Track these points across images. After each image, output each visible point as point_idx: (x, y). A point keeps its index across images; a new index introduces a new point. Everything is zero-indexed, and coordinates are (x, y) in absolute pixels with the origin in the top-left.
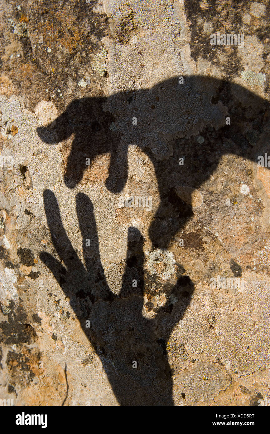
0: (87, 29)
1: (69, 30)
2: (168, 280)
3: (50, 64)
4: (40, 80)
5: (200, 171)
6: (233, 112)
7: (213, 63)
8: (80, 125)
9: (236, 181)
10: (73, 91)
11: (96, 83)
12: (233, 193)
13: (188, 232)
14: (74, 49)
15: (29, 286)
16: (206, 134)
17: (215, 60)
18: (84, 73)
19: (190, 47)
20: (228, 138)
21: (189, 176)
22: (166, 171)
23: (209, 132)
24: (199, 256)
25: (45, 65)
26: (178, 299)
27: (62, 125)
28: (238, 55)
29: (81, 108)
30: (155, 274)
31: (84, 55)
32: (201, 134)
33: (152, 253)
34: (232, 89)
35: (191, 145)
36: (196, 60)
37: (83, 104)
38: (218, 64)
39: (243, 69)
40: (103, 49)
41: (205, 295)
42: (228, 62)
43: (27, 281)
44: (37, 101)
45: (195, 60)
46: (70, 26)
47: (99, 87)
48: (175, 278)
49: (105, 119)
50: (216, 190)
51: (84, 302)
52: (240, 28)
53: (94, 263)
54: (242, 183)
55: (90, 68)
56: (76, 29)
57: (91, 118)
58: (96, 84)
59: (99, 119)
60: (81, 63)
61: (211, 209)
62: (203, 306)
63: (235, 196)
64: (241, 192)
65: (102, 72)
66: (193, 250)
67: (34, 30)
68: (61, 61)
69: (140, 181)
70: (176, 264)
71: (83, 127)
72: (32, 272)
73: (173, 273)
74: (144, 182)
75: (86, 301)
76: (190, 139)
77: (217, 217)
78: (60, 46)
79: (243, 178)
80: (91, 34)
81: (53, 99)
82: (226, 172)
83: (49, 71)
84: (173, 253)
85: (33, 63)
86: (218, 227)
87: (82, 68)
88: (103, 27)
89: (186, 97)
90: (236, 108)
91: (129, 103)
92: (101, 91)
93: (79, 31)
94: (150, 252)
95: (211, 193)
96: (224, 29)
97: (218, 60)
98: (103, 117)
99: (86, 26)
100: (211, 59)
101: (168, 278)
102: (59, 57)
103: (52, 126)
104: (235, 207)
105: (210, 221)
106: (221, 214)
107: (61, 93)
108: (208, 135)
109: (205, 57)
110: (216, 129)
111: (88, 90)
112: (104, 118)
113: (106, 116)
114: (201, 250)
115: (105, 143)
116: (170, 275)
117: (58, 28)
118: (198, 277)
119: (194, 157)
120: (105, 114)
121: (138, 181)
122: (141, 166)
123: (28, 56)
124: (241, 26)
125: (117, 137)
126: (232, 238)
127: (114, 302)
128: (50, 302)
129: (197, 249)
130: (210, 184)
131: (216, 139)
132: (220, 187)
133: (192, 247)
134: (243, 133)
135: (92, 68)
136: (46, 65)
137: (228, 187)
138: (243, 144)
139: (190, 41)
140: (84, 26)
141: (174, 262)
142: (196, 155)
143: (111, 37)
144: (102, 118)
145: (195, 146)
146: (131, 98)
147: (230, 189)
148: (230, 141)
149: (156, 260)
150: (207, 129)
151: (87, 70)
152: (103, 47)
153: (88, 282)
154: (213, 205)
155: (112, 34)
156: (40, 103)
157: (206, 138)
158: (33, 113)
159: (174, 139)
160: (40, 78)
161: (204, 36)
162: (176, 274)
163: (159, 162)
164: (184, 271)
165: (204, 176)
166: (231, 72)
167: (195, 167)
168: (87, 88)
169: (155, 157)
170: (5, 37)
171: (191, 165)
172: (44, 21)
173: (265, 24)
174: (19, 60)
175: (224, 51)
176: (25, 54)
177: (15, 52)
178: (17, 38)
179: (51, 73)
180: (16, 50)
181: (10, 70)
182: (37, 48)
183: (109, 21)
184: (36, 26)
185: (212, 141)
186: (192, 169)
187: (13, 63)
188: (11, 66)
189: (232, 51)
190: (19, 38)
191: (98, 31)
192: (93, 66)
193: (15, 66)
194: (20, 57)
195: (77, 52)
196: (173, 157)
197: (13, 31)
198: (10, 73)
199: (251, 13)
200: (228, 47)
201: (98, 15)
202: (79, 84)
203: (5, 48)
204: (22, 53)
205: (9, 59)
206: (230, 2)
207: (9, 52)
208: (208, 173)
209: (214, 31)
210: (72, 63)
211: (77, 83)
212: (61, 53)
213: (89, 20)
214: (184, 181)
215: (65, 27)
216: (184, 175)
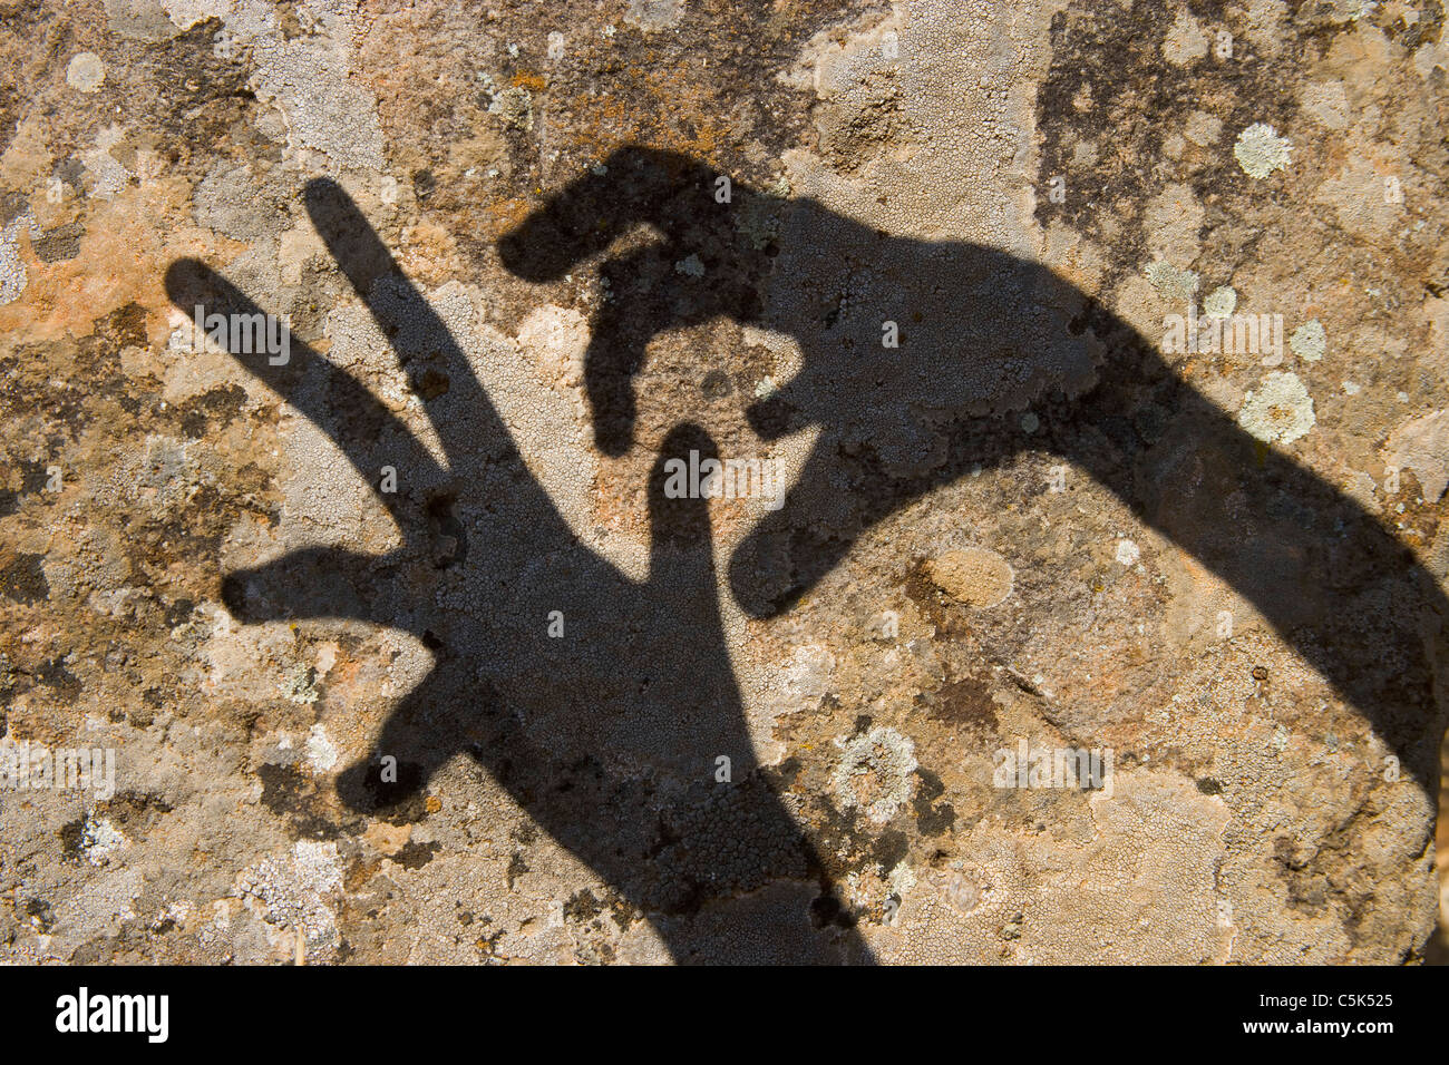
0: (746, 124)
1: (681, 124)
2: (889, 823)
3: (595, 207)
4: (552, 246)
5: (1014, 507)
6: (1118, 358)
7: (1087, 236)
8: (668, 377)
9: (1106, 530)
10: (653, 286)
11: (736, 266)
12: (1097, 561)
13: (957, 679)
15: (390, 896)
16: (1045, 407)
17: (1093, 230)
18: (700, 240)
19: (1036, 193)
20: (1092, 425)
21: (982, 519)
23: (1053, 403)
24: (983, 744)
25: (575, 208)
26: (919, 877)
27: (603, 376)
28: (1145, 223)
30: (853, 808)
32: (1037, 408)
33: (852, 743)
34: (1120, 301)
35: (1005, 434)
36: (1044, 224)
38: (1097, 239)
39: (1151, 258)
40: (783, 179)
41: (993, 856)
42: (1123, 237)
43: (384, 877)
44: (532, 304)
45: (1043, 226)
46: (689, 112)
47: (743, 279)
48: (910, 813)
49: (749, 365)
50: (1055, 555)
51: (588, 931)
52: (1154, 166)
53: (648, 793)
54: (1120, 535)
55: (725, 226)
56: (709, 120)
57: (704, 361)
58: (736, 272)
59: (730, 363)
61: (1031, 608)
62: (988, 889)
63: (1101, 570)
64: (1118, 559)
65: (762, 240)
66: (967, 729)
67: (562, 112)
68: (637, 199)
69: (831, 538)
70: (917, 771)
71: (677, 382)
72: (411, 843)
73: (904, 800)
74: (842, 540)
75: (598, 926)
76: (1003, 418)
77: (1047, 629)
78: (640, 162)
79: (1125, 524)
80: (753, 140)
81: (582, 304)
82: (1084, 507)
83: (586, 226)
84: (914, 738)
85: (535, 200)
86: (1045, 657)
87: (697, 226)
88: (797, 122)
89: (1009, 312)
90: (1125, 349)
91: (829, 327)
92: (749, 288)
93: (718, 125)
94: (848, 740)
95: (1039, 563)
96: (1120, 163)
97: (1100, 232)
98: (742, 359)
99: (744, 115)
100: (1081, 226)
101: (889, 818)
102: (631, 190)
103: (566, 376)
104: (1099, 598)
105: (1021, 643)
106: (1054, 623)
107: (610, 289)
108: (1049, 412)
109: (1068, 221)
110: (1071, 398)
111: (708, 284)
112: (745, 362)
113: (752, 358)
114: (988, 727)
115: (734, 432)
116: (895, 809)
117: (639, 115)
118: (980, 805)
119: (1005, 468)
120: (751, 351)
121: (826, 538)
122: (846, 494)
123: (523, 180)
124: (1159, 160)
125: (774, 417)
126: (1081, 683)
127: (701, 914)
128: (461, 946)
129: (978, 725)
130: (1039, 540)
131: (1065, 424)
132: (1063, 548)
133: (965, 720)
134: (1129, 414)
135: (732, 226)
136: (580, 210)
137: (1085, 548)
138: (1126, 438)
139: (1035, 179)
140: (737, 115)
141: (914, 764)
142: (1011, 464)
143: (817, 150)
144: (741, 362)
145: (1014, 437)
146: (836, 313)
147: (1089, 553)
148: (1095, 430)
149: (861, 764)
150: (1049, 395)
151: (713, 233)
152: (783, 174)
153: (615, 859)
154: (1037, 597)
155: (821, 142)
156: (538, 311)
157: (1044, 419)
158: (511, 339)
159: (956, 420)
160: (553, 243)
162: (914, 801)
163: (898, 485)
164: (940, 789)
165: (1022, 521)
166: (1124, 263)
167: (1004, 494)
168: (704, 278)
169: (885, 470)
170: (456, 117)
171: (995, 488)
172: (599, 94)
173: (1214, 160)
174: (490, 186)
175: (1115, 211)
176: (515, 172)
177: (485, 163)
178: (496, 125)
179: (592, 230)
180: (487, 157)
181: (456, 208)
182: (560, 160)
183: (818, 110)
184: (569, 101)
185: (1057, 428)
186: (995, 500)
187: (472, 192)
188: (462, 199)
189: (1132, 212)
190: (505, 127)
191: (778, 131)
192: (737, 222)
193: (474, 199)
194: (499, 177)
195: (690, 184)
196: (942, 468)
197: (486, 105)
198: (457, 217)
199: (1187, 134)
200: (1124, 204)
201: (792, 92)
202: (679, 267)
203: (453, 147)
204: (507, 168)
205: (459, 179)
206: (1143, 104)
207: (461, 161)
208: (1036, 511)
209: (1100, 163)
210: (667, 209)
211: (673, 264)
212: (640, 180)
213: (756, 102)
214: (967, 534)
215: (670, 112)
216: (969, 517)
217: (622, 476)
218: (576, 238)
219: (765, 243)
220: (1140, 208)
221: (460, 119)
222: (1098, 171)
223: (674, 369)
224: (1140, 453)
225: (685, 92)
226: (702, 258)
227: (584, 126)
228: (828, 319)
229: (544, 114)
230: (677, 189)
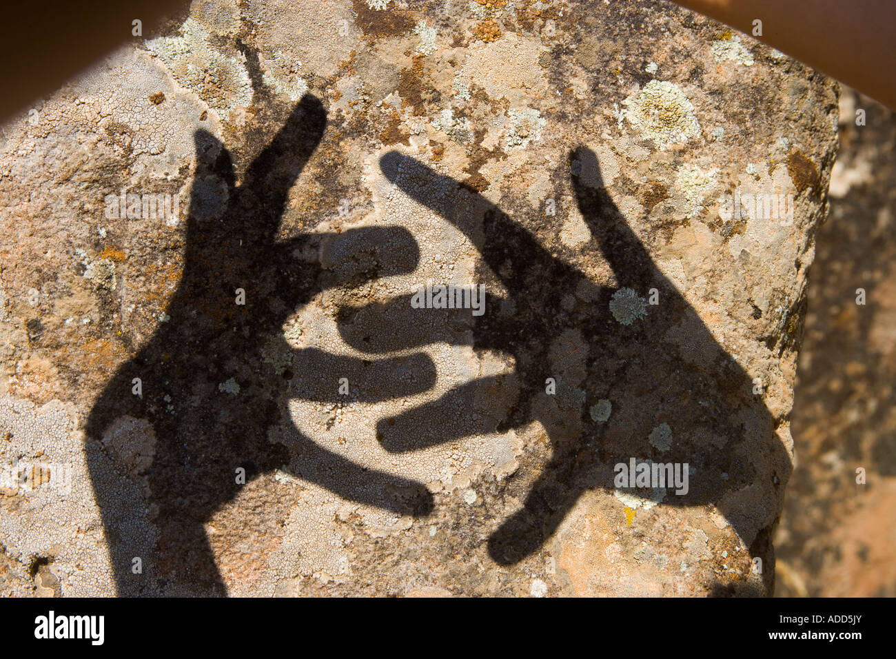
0: (270, 286)
3: (161, 344)
4: (128, 373)
5: (459, 557)
6: (531, 450)
7: (509, 365)
8: (212, 467)
9: (523, 573)
10: (202, 401)
11: (262, 387)
12: (517, 595)
14: (227, 320)
16: (480, 485)
17: (513, 361)
18: (237, 368)
19: (474, 335)
20: (514, 497)
21: (437, 566)
22: (389, 559)
23: (486, 482)
27: (165, 467)
28: (549, 356)
29: (220, 433)
31: (246, 332)
32: (475, 486)
35: (453, 505)
37: (226, 425)
40: (297, 325)
42: (534, 365)
44: (113, 415)
45: (479, 357)
47: (268, 395)
49: (271, 457)
50: (488, 591)
52: (555, 315)
54: (534, 576)
55: (255, 358)
57: (238, 455)
58: (262, 390)
59: (257, 457)
60: (235, 348)
64: (532, 593)
65: (281, 367)
67: (137, 276)
68: (191, 339)
69: (330, 582)
71: (219, 471)
74: (338, 583)
76: (451, 494)
78: (194, 312)
79: (537, 568)
80: (275, 297)
81: (150, 414)
82: (508, 557)
83: (154, 358)
85: (116, 339)
87: (235, 358)
88: (307, 285)
89: (455, 418)
90: (536, 443)
91: (328, 429)
92: (271, 402)
96: (532, 314)
98: (266, 454)
99: (269, 280)
100: (505, 358)
102: (187, 333)
103: (138, 468)
107: (171, 403)
108: (483, 489)
109: (496, 354)
110: (499, 479)
111: (242, 399)
112: (268, 455)
113: (273, 452)
115: (260, 506)
119: (453, 529)
120: (272, 447)
121: (326, 582)
122: (340, 550)
123: (108, 325)
124: (559, 312)
125: (289, 494)
130: (477, 581)
131: (495, 496)
132: (494, 586)
135: (260, 358)
137: (509, 585)
138: (537, 506)
139: (473, 324)
140: (264, 279)
142: (457, 526)
143: (320, 305)
144: (265, 455)
145: (459, 507)
146: (333, 420)
147: (512, 589)
150: (483, 477)
152: (296, 321)
155: (324, 299)
156: (118, 421)
157: (480, 494)
158: (97, 441)
159: (418, 496)
160: (129, 371)
161: (499, 320)
163: (377, 542)
165: (464, 567)
166: (535, 383)
167: (452, 548)
168: (240, 395)
169: (368, 532)
170: (59, 281)
171: (446, 544)
172: (164, 264)
173: (595, 311)
174: (84, 330)
175: (529, 347)
176: (103, 320)
177: (80, 313)
178: (89, 286)
179: (159, 361)
180: (82, 309)
181: (58, 347)
182: (135, 311)
183: (321, 276)
184: (143, 269)
185: (489, 500)
186: (446, 553)
187: (70, 335)
188: (62, 340)
189: (541, 348)
190: (95, 288)
191: (293, 291)
192: (264, 355)
193: (72, 340)
194: (90, 323)
195: (230, 327)
196: (409, 530)
197: (82, 272)
198: (59, 353)
199: (578, 294)
200: (534, 342)
201: (303, 263)
202: (221, 387)
203: (57, 303)
204: (96, 317)
205: (61, 325)
206: (547, 274)
207: (62, 312)
208: (475, 560)
209: (517, 314)
210: (213, 346)
211: (217, 385)
212: (194, 325)
213: (278, 271)
214: (426, 578)
215: (216, 277)
216: (428, 565)
217: (178, 540)
218: (147, 367)
219: (283, 370)
220: (546, 344)
221: (62, 282)
222: (516, 319)
223: (217, 462)
224: (547, 517)
225: (227, 263)
226: (238, 381)
227: (153, 287)
228: (328, 424)
229: (124, 278)
230: (222, 331)
